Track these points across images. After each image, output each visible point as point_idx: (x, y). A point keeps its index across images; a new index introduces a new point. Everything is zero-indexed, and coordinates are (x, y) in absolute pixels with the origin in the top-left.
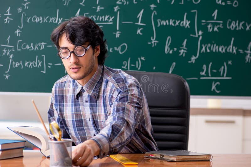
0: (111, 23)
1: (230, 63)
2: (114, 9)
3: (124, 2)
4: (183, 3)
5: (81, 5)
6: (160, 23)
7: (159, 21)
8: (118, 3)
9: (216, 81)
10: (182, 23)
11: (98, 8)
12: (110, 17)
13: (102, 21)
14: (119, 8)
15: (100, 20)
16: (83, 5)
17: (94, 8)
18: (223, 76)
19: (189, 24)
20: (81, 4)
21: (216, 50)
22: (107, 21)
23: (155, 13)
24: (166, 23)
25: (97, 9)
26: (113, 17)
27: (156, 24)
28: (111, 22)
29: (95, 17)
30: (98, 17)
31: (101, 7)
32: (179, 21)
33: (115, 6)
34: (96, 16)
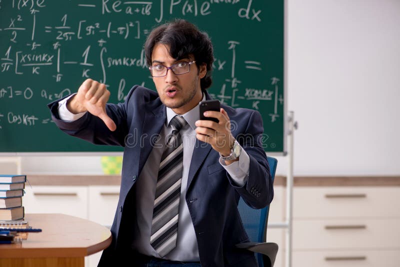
0: (50, 64)
2: (53, 47)
3: (66, 38)
4: (139, 37)
5: (12, 41)
6: (111, 63)
7: (110, 60)
8: (58, 38)
10: (138, 62)
11: (34, 46)
12: (49, 57)
13: (39, 62)
14: (59, 45)
15: (37, 60)
16: (15, 42)
17: (28, 45)
20: (12, 40)
22: (45, 62)
23: (104, 51)
24: (119, 63)
25: (32, 47)
26: (52, 57)
27: (106, 64)
28: (49, 62)
29: (29, 56)
30: (34, 56)
31: (37, 44)
32: (135, 60)
33: (55, 43)
34: (31, 55)
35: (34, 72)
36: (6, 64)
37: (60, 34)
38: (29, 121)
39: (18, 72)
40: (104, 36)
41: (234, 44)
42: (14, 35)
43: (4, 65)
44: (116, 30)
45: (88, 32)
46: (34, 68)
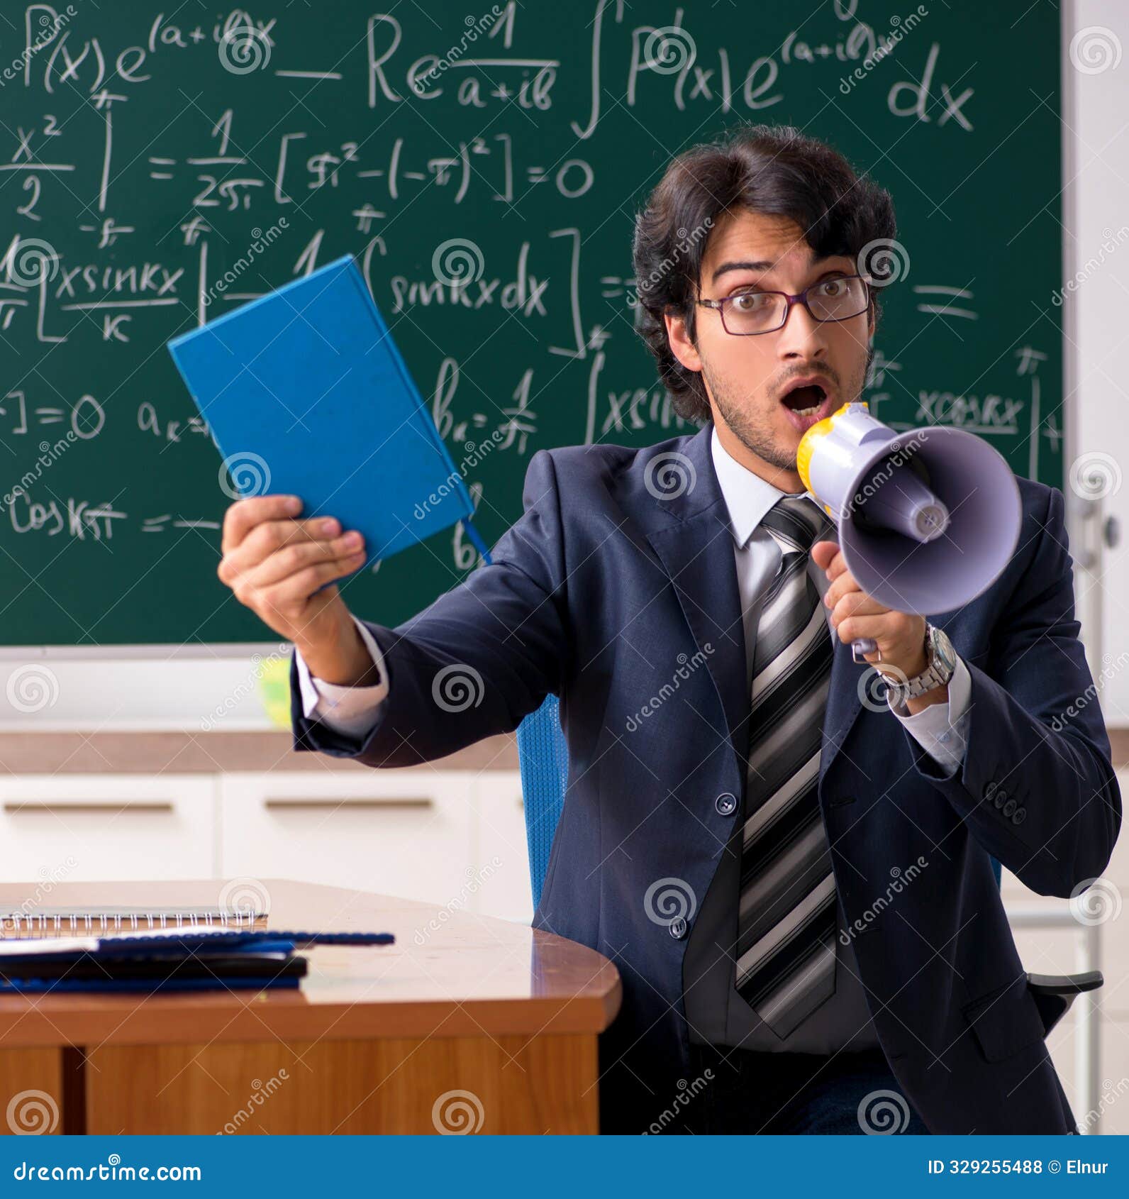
0: (172, 301)
2: (183, 235)
3: (230, 201)
4: (509, 195)
5: (24, 216)
6: (406, 297)
7: (400, 285)
8: (199, 202)
10: (507, 291)
11: (106, 232)
12: (166, 274)
13: (126, 293)
14: (205, 229)
15: (118, 286)
16: (35, 217)
17: (84, 228)
19: (544, 297)
20: (24, 211)
22: (150, 294)
23: (377, 247)
24: (434, 295)
25: (101, 237)
26: (179, 273)
27: (385, 300)
28: (168, 294)
29: (91, 273)
30: (108, 271)
31: (117, 224)
32: (495, 284)
33: (189, 221)
34: (95, 270)
35: (107, 334)
36: (1, 303)
37: (207, 184)
38: (92, 523)
39: (46, 333)
40: (376, 193)
42: (33, 188)
44: (424, 169)
45: (315, 177)
46: (107, 319)
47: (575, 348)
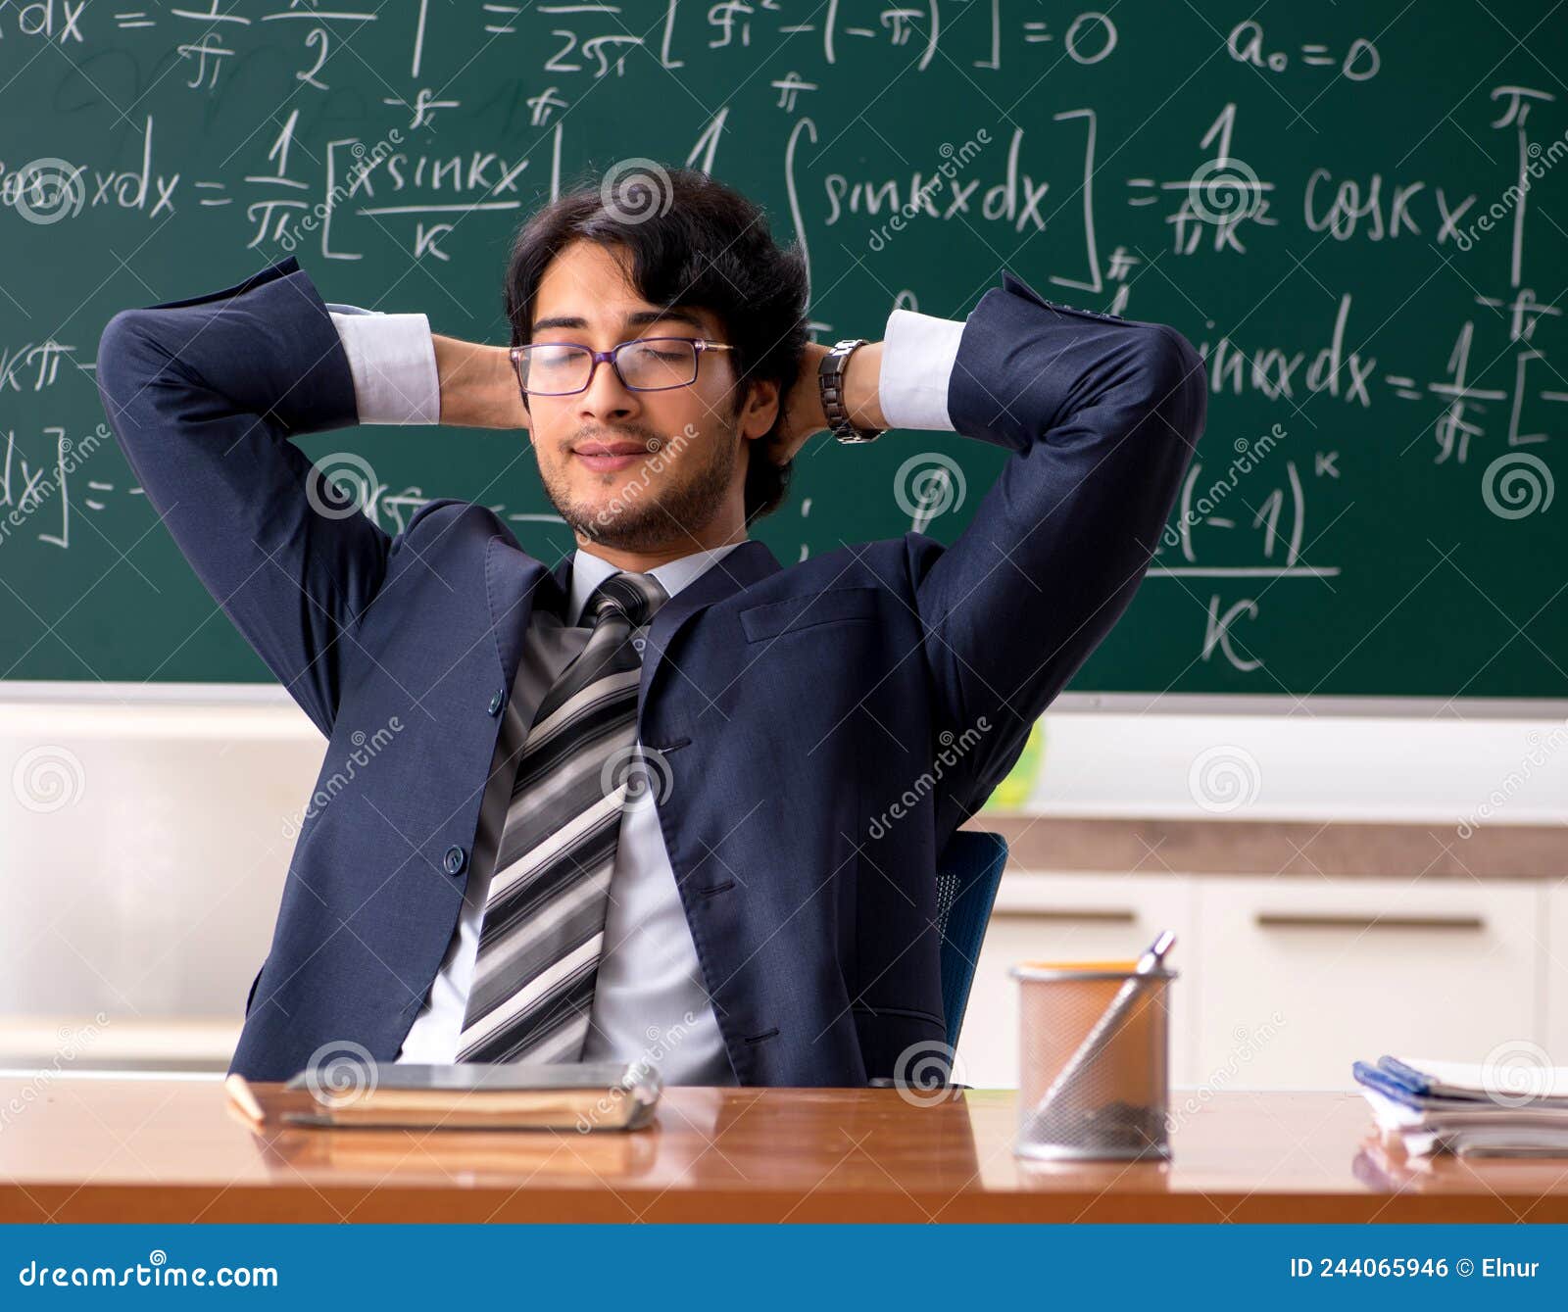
0: (513, 205)
1: (1325, 465)
2: (528, 113)
3: (597, 64)
4: (996, 64)
5: (305, 84)
6: (845, 202)
7: (836, 186)
8: (552, 66)
9: (1231, 591)
10: (991, 196)
11: (421, 107)
12: (503, 166)
13: (447, 194)
14: (560, 103)
15: (436, 183)
16: (320, 86)
17: (391, 101)
18: (1279, 558)
19: (1041, 206)
20: (306, 77)
21: (1228, 381)
22: (478, 194)
23: (805, 129)
24: (886, 199)
25: (413, 115)
26: (522, 166)
27: (814, 206)
28: (506, 196)
29: (398, 164)
30: (422, 163)
31: (436, 96)
32: (974, 186)
33: (537, 93)
35: (420, 249)
36: (271, 205)
37: (566, 41)
38: (394, 513)
39: (331, 250)
40: (804, 56)
41: (1524, 99)
42: (320, 41)
43: (260, 213)
44: (874, 24)
45: (719, 32)
46: (420, 229)
47: (1090, 281)
